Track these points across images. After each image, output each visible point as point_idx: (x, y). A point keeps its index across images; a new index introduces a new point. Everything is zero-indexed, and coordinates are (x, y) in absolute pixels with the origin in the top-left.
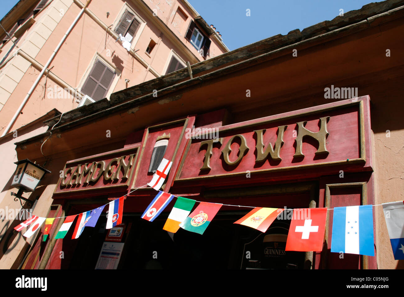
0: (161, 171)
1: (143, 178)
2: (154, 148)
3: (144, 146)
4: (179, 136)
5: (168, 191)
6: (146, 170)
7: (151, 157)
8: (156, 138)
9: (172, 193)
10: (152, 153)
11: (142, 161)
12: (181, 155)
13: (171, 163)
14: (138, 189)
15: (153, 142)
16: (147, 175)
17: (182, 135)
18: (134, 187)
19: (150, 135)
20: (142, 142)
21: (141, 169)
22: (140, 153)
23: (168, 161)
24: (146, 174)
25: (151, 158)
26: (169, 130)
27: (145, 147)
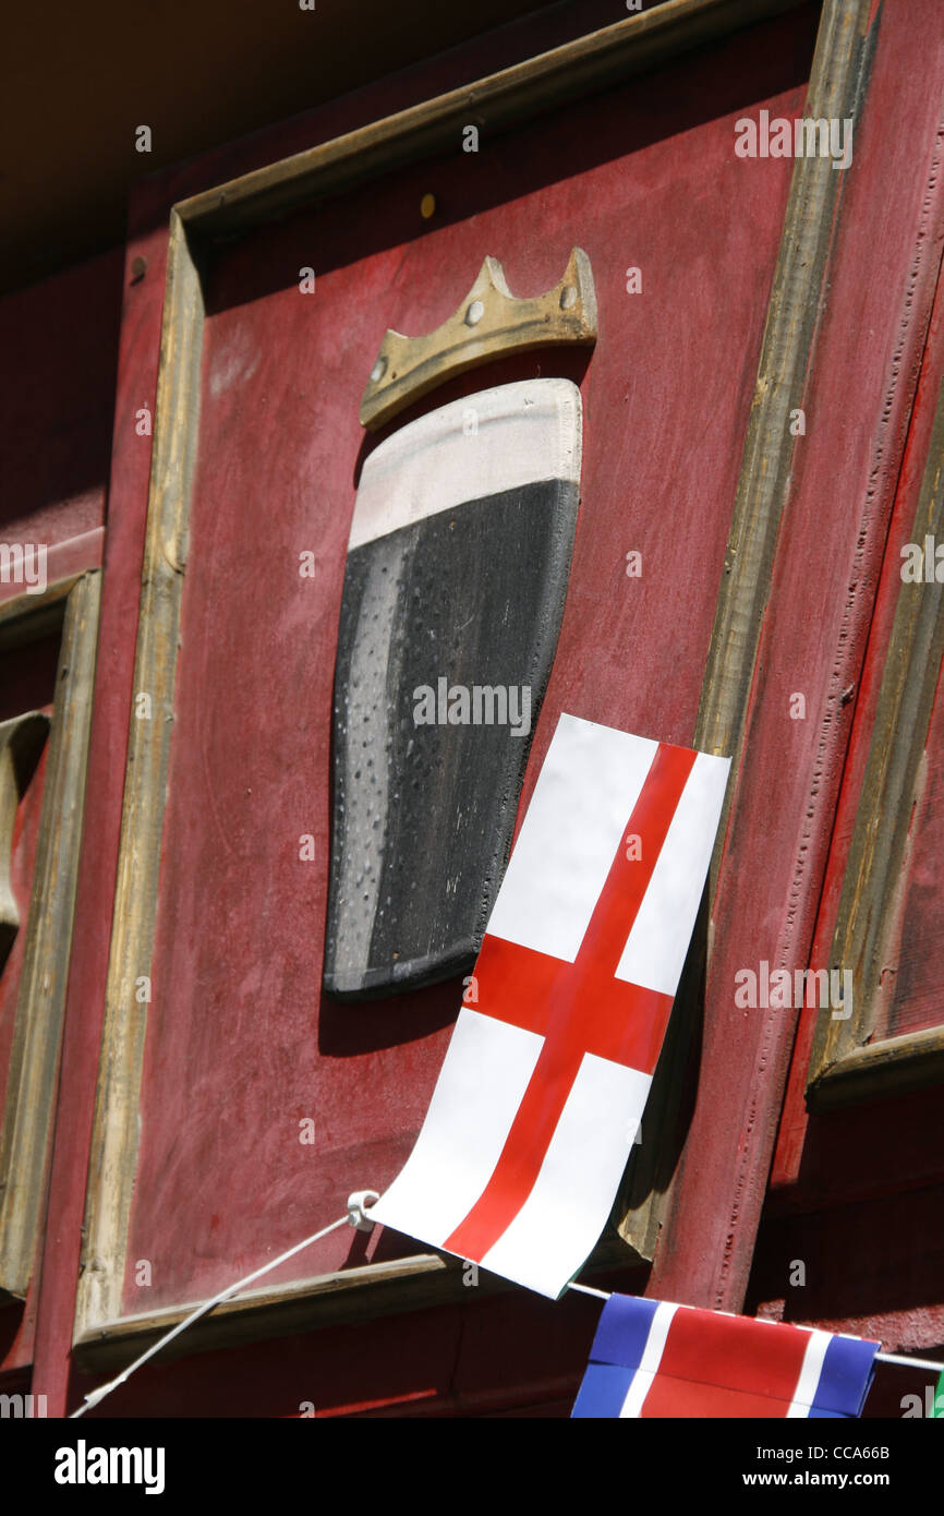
0: (562, 939)
1: (252, 1104)
2: (358, 566)
3: (168, 546)
4: (764, 279)
5: (736, 1276)
6: (278, 959)
7: (336, 719)
8: (349, 373)
9: (810, 1307)
10: (325, 645)
11: (172, 827)
12: (847, 609)
13: (709, 778)
14: (206, 1321)
15: (310, 460)
16: (310, 1051)
17: (808, 253)
18: (135, 1297)
19: (241, 337)
20: (122, 491)
21: (188, 959)
22: (114, 691)
23: (636, 755)
24: (301, 1029)
25: (336, 746)
26: (559, 191)
27: (194, 571)
